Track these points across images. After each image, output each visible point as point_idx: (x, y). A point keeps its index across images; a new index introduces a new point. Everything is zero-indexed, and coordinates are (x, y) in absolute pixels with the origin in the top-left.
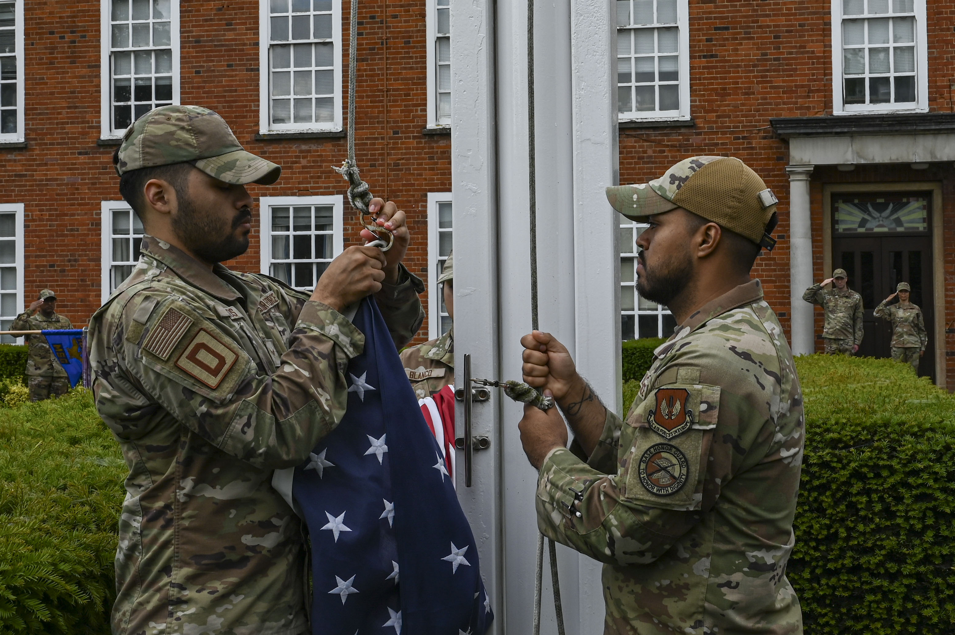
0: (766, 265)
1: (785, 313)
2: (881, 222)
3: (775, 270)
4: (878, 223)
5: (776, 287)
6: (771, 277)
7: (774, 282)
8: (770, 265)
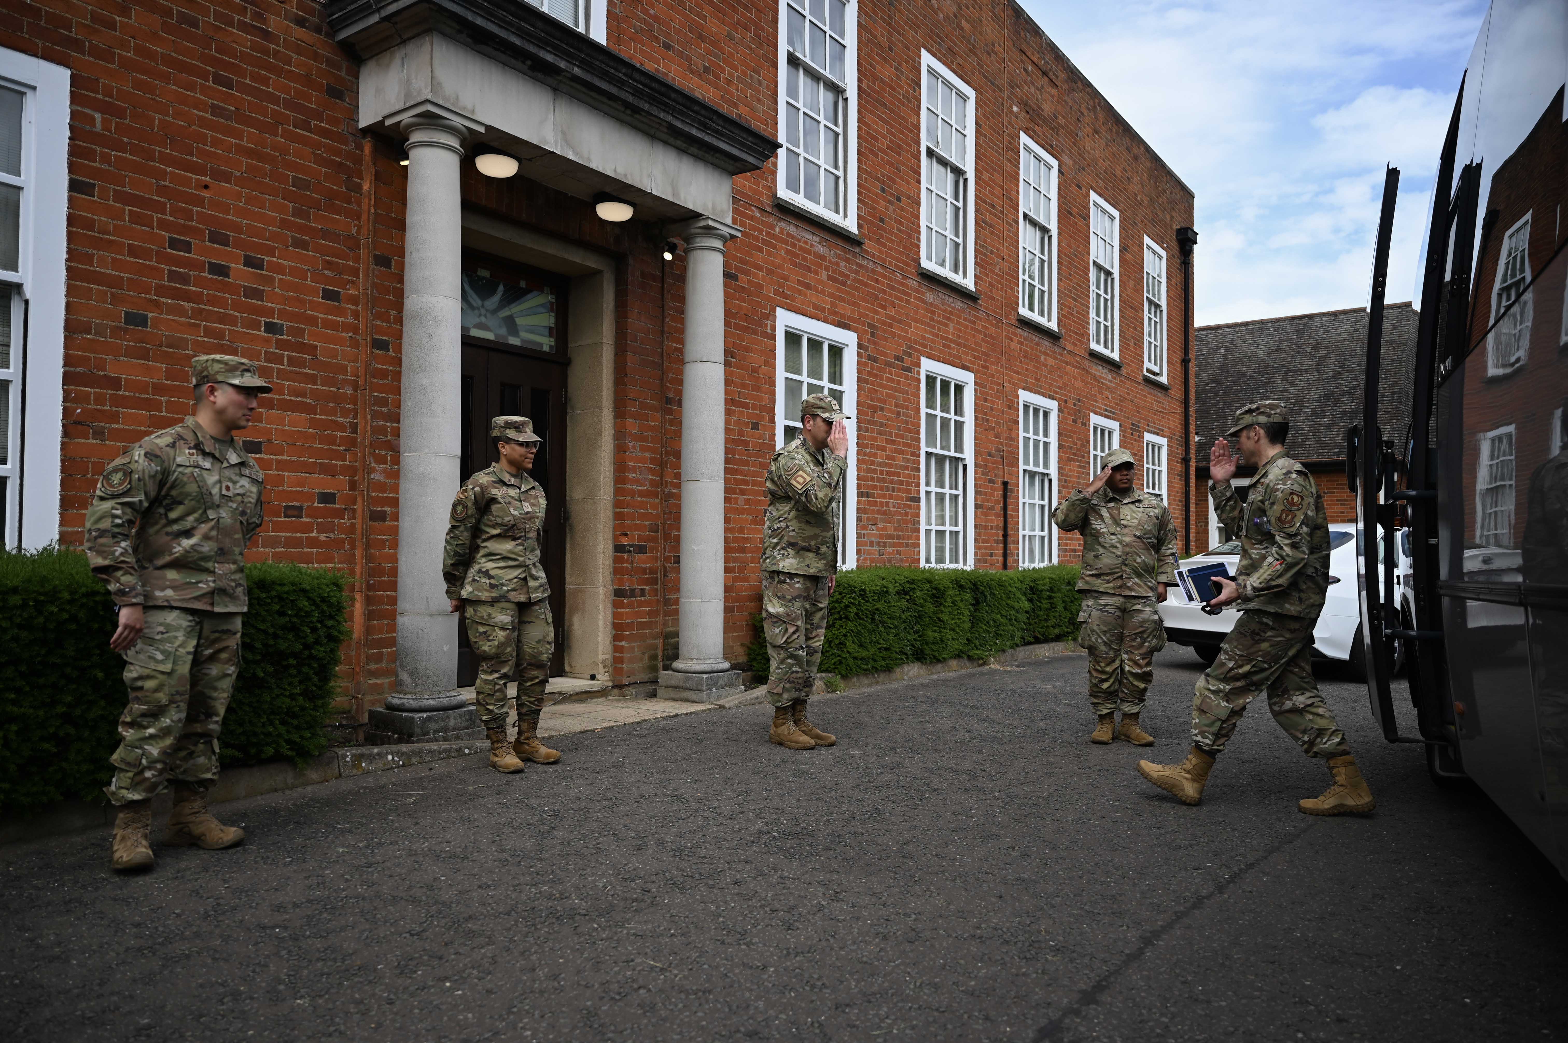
0: (292, 361)
1: (334, 495)
2: (483, 319)
3: (313, 379)
4: (477, 320)
5: (313, 423)
6: (304, 395)
7: (310, 409)
8: (302, 364)
